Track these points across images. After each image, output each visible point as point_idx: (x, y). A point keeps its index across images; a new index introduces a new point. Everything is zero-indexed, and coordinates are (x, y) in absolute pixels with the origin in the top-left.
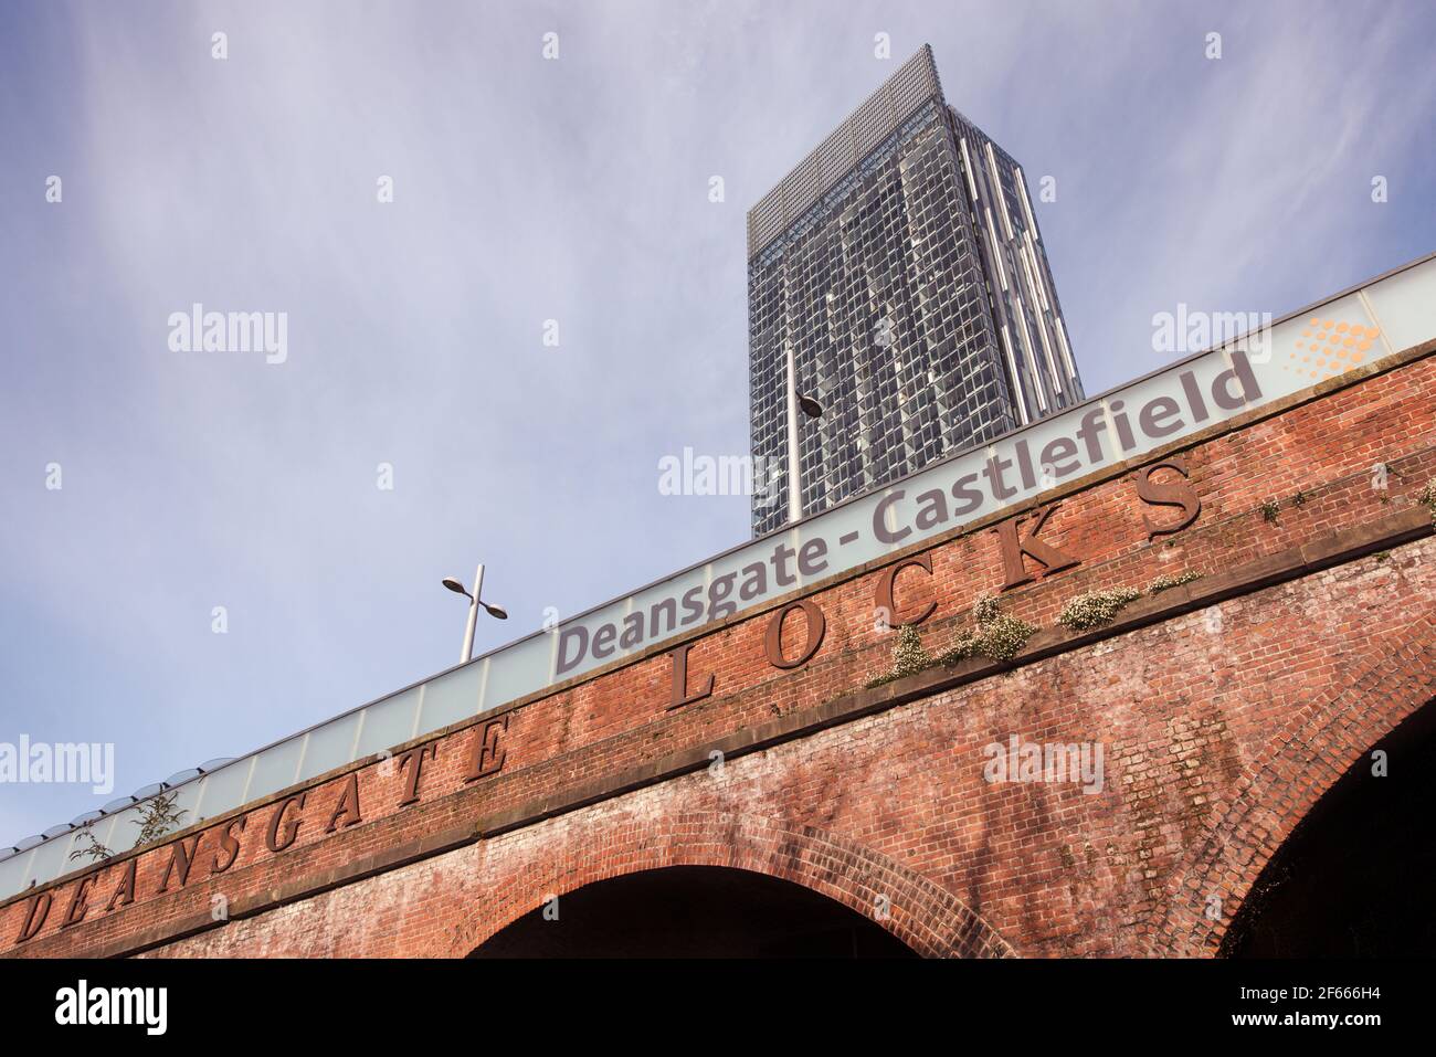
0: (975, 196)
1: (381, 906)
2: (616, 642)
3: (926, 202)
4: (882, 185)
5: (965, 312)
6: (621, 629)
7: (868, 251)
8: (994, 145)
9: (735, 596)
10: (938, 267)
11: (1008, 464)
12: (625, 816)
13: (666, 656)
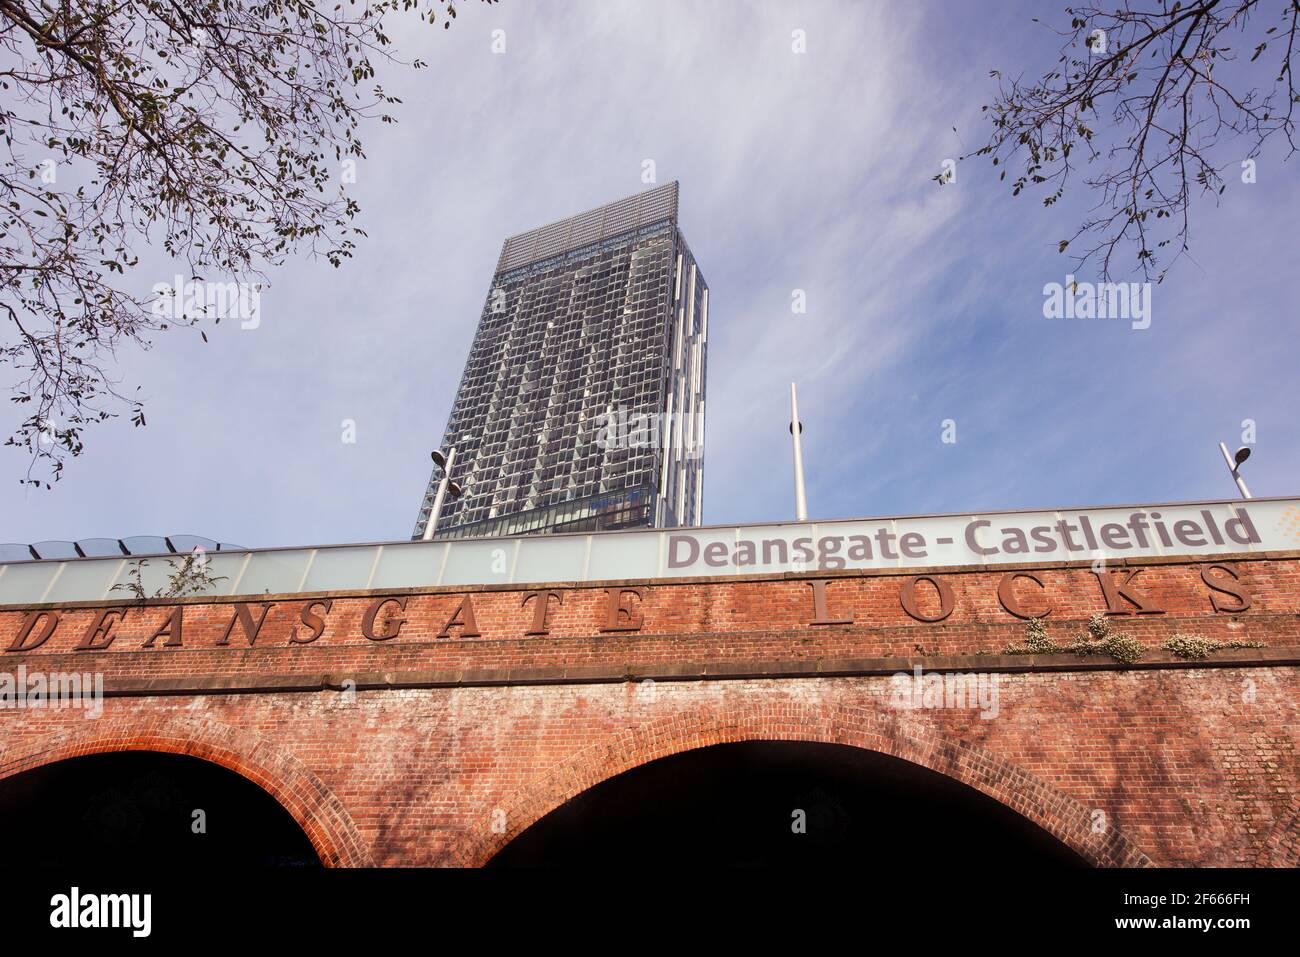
0: (677, 297)
1: (516, 713)
2: (729, 559)
3: (643, 287)
4: (615, 262)
5: (648, 373)
6: (732, 550)
7: (590, 304)
8: (697, 268)
9: (843, 553)
10: (638, 335)
11: (1075, 528)
12: (786, 695)
13: (804, 583)
